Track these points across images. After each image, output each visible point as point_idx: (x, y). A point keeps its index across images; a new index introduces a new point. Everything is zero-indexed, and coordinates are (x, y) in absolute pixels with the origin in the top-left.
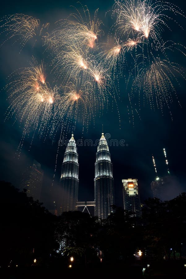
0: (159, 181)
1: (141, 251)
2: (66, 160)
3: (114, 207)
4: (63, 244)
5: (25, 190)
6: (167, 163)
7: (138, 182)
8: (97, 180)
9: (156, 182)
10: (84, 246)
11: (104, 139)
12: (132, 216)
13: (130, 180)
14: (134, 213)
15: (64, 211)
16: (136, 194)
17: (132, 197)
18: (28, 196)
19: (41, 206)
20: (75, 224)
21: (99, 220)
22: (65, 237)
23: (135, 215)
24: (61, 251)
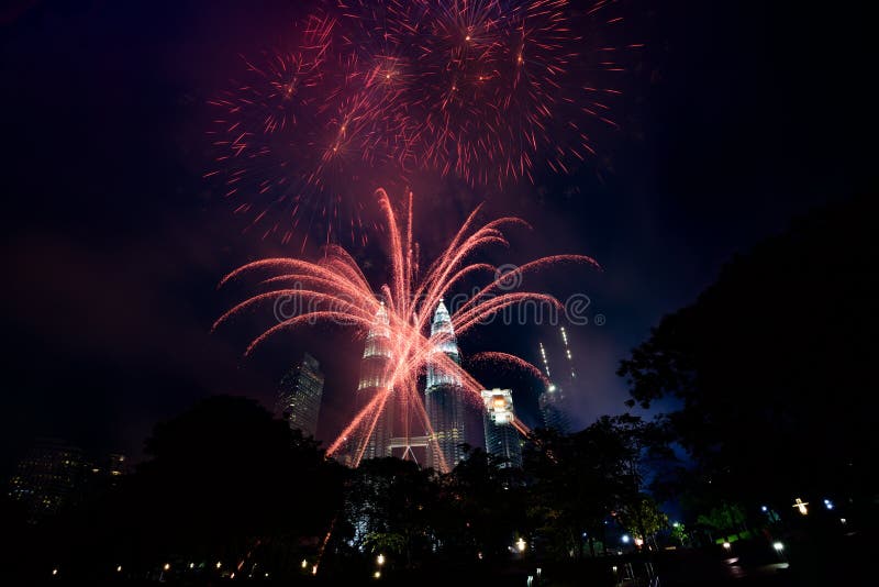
0: (556, 393)
1: (524, 540)
2: (369, 353)
3: (466, 447)
4: (362, 527)
5: (287, 415)
6: (570, 356)
7: (513, 395)
8: (430, 394)
9: (548, 395)
10: (407, 531)
11: (445, 310)
12: (503, 466)
13: (497, 392)
14: (507, 460)
16: (510, 421)
17: (502, 427)
18: (292, 427)
19: (319, 448)
20: (387, 486)
21: (436, 475)
22: (366, 512)
23: (510, 464)
24: (358, 542)
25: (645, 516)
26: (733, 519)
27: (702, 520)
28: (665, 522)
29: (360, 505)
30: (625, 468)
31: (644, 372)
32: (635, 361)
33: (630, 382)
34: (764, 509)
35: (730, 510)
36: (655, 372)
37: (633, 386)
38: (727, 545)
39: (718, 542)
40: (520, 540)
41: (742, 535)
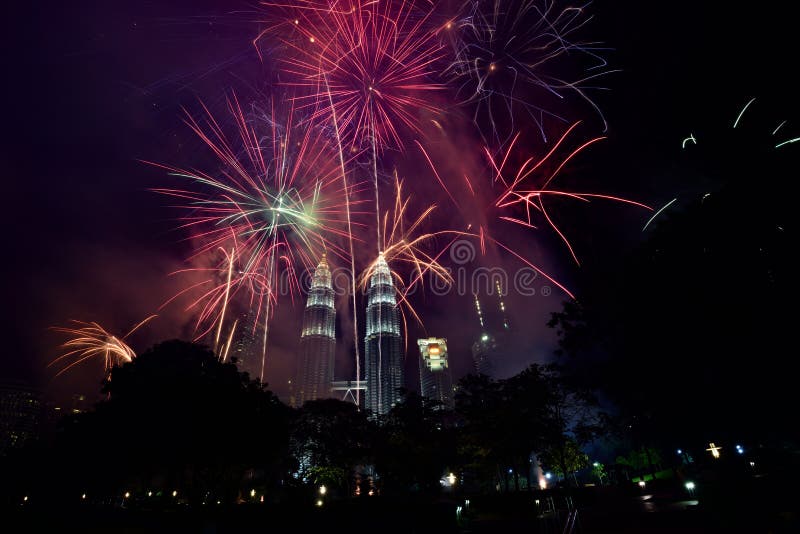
0: (488, 342)
1: (454, 475)
2: (312, 302)
3: (402, 391)
4: (305, 461)
5: (234, 360)
6: (503, 308)
7: (448, 344)
8: (369, 341)
9: (482, 344)
10: (347, 466)
11: (384, 262)
12: (436, 408)
13: (433, 341)
14: (440, 403)
15: (309, 399)
16: (445, 368)
17: (436, 373)
18: (240, 370)
19: (265, 390)
20: (329, 425)
21: (374, 415)
22: (309, 448)
23: (443, 407)
24: (302, 474)
25: (568, 456)
26: (650, 460)
27: (621, 460)
28: (586, 462)
29: (304, 440)
30: (551, 412)
31: (573, 323)
32: (566, 313)
33: (559, 333)
35: (647, 452)
36: (584, 324)
37: (562, 337)
38: (642, 484)
39: (635, 481)
40: (451, 474)
41: (657, 475)
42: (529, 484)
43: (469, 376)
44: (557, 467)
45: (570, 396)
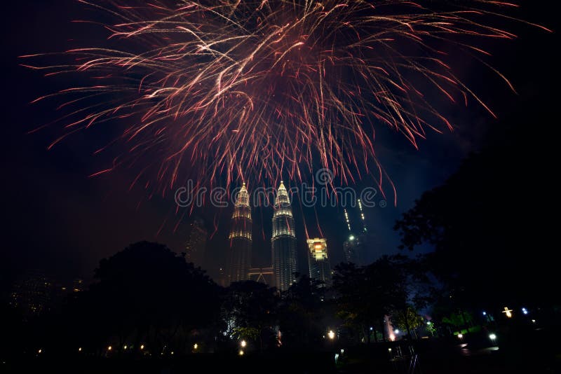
0: (354, 241)
1: (333, 332)
2: (236, 215)
3: (297, 275)
4: (231, 323)
5: (184, 254)
6: (363, 218)
7: (327, 242)
8: (275, 241)
9: (349, 242)
10: (260, 326)
11: (284, 188)
12: (320, 286)
13: (317, 240)
14: (323, 282)
15: (234, 281)
16: (325, 258)
17: (320, 262)
18: (188, 261)
19: (205, 274)
20: (247, 298)
21: (278, 291)
22: (234, 314)
23: (325, 285)
24: (229, 333)
25: (409, 318)
26: (465, 320)
27: (445, 320)
28: (422, 322)
29: (230, 310)
30: (397, 288)
31: (410, 227)
32: (405, 221)
33: (401, 234)
34: (484, 313)
35: (463, 315)
36: (418, 228)
37: (403, 237)
38: (460, 336)
39: (455, 334)
40: (331, 332)
41: (470, 330)
42: (384, 337)
43: (342, 263)
44: (403, 325)
45: (410, 277)
